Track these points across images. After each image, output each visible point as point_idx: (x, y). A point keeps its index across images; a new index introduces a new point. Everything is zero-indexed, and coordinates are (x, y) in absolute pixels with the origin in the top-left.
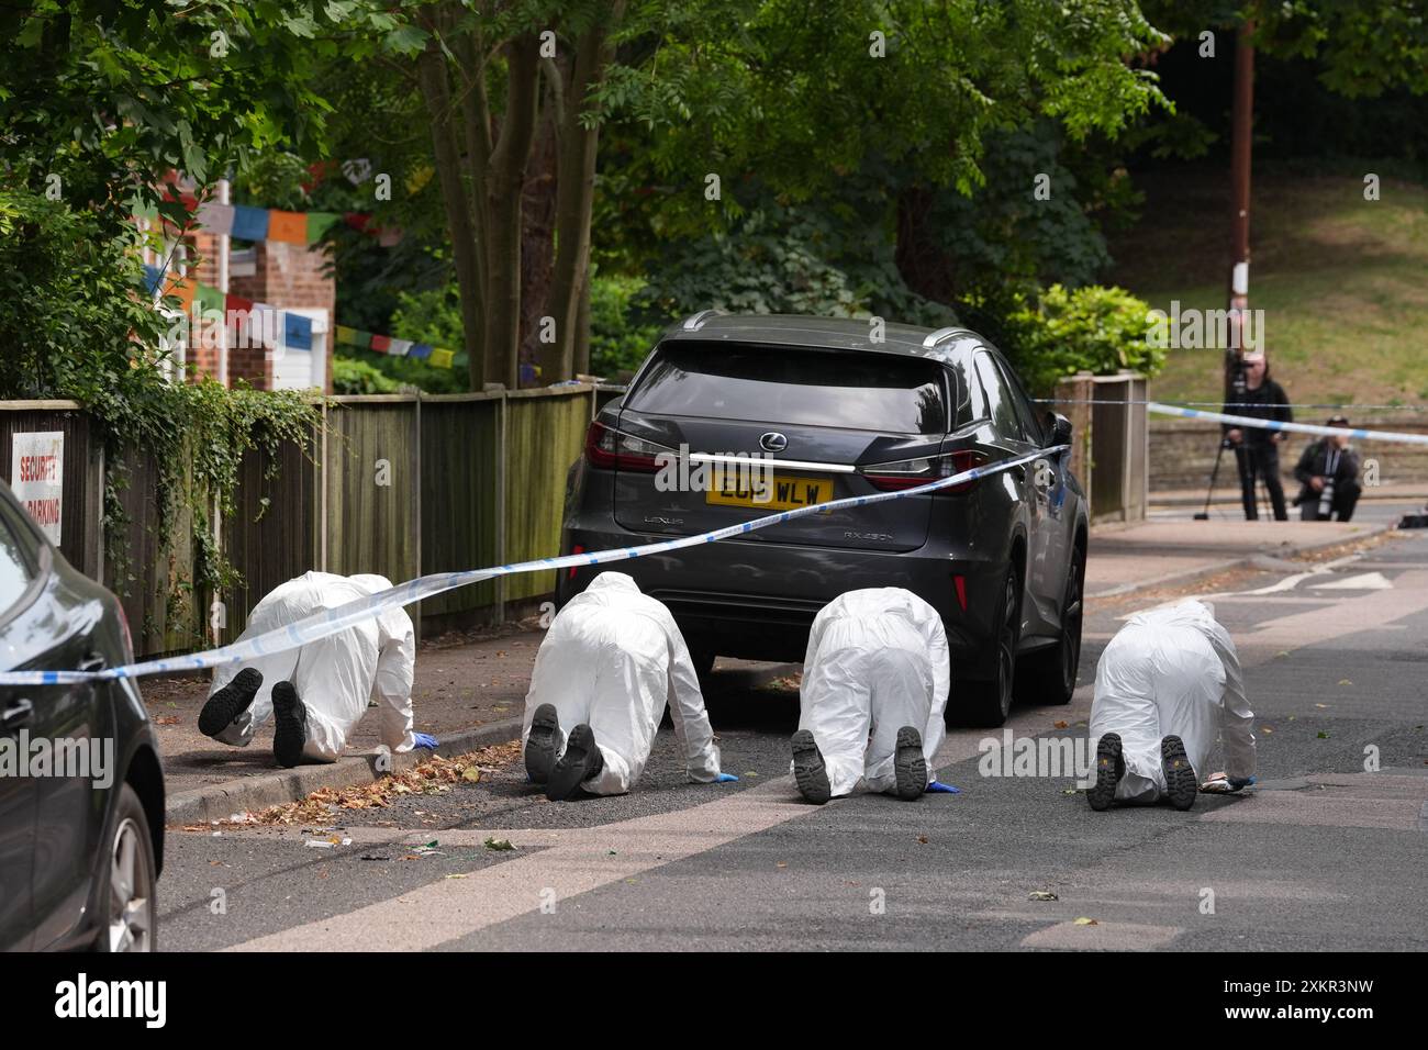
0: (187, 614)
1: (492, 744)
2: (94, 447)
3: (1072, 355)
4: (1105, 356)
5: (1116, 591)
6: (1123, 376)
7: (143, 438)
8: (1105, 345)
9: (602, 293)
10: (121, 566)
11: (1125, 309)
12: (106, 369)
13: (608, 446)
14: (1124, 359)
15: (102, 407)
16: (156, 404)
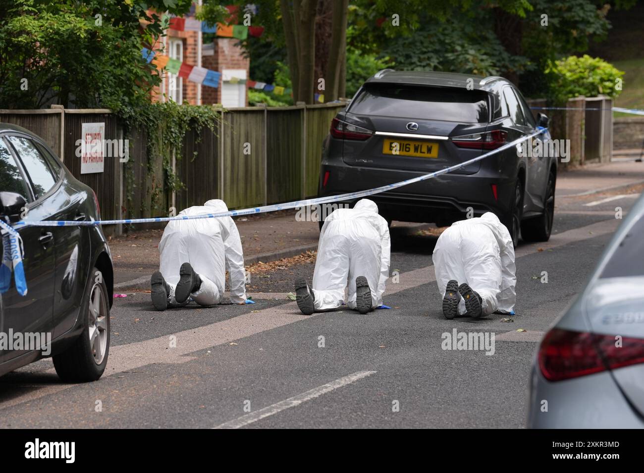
0: (161, 202)
1: (286, 257)
2: (118, 129)
3: (577, 89)
4: (592, 89)
5: (587, 193)
6: (600, 98)
7: (140, 126)
8: (592, 84)
9: (368, 62)
10: (130, 181)
11: (602, 68)
12: (123, 96)
13: (340, 129)
14: (601, 90)
15: (121, 112)
16: (146, 111)
